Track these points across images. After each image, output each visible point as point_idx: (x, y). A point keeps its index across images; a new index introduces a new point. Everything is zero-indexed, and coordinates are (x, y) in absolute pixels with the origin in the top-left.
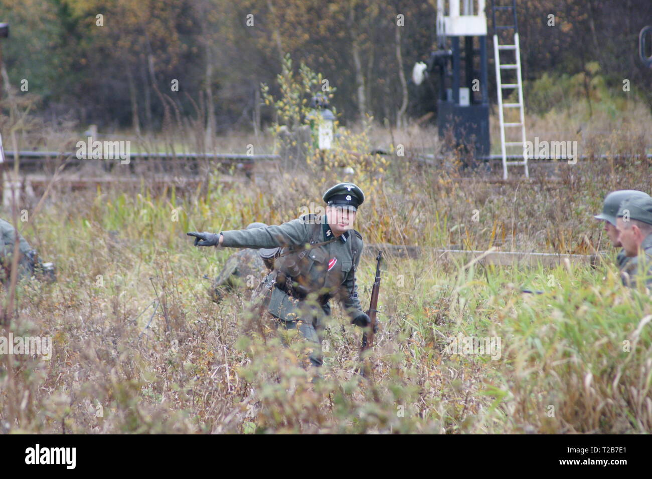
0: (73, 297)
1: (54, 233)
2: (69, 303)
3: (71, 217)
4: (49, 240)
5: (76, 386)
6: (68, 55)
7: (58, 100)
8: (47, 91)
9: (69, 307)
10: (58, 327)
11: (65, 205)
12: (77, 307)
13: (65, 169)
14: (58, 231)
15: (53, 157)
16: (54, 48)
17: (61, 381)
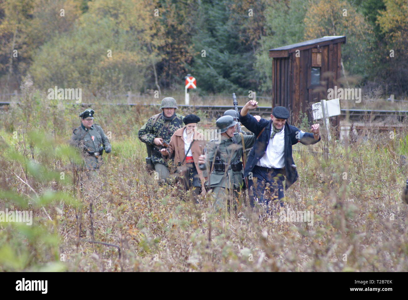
0: (379, 193)
1: (368, 156)
2: (377, 196)
3: (378, 147)
4: (365, 160)
5: (380, 244)
6: (379, 54)
7: (372, 80)
8: (366, 75)
9: (377, 198)
10: (371, 210)
11: (375, 140)
12: (382, 199)
13: (375, 119)
14: (371, 154)
15: (369, 112)
16: (371, 50)
17: (372, 241)
